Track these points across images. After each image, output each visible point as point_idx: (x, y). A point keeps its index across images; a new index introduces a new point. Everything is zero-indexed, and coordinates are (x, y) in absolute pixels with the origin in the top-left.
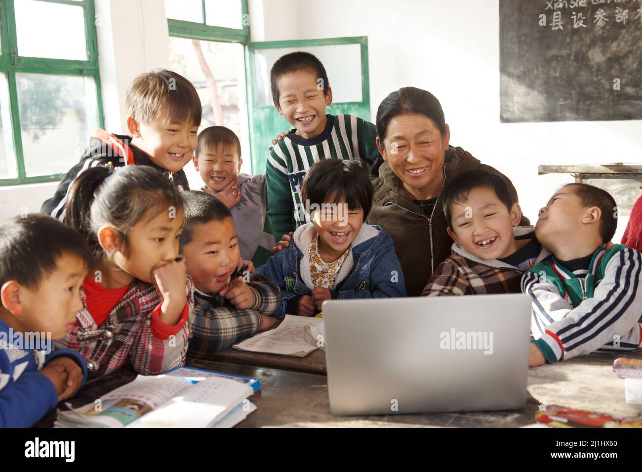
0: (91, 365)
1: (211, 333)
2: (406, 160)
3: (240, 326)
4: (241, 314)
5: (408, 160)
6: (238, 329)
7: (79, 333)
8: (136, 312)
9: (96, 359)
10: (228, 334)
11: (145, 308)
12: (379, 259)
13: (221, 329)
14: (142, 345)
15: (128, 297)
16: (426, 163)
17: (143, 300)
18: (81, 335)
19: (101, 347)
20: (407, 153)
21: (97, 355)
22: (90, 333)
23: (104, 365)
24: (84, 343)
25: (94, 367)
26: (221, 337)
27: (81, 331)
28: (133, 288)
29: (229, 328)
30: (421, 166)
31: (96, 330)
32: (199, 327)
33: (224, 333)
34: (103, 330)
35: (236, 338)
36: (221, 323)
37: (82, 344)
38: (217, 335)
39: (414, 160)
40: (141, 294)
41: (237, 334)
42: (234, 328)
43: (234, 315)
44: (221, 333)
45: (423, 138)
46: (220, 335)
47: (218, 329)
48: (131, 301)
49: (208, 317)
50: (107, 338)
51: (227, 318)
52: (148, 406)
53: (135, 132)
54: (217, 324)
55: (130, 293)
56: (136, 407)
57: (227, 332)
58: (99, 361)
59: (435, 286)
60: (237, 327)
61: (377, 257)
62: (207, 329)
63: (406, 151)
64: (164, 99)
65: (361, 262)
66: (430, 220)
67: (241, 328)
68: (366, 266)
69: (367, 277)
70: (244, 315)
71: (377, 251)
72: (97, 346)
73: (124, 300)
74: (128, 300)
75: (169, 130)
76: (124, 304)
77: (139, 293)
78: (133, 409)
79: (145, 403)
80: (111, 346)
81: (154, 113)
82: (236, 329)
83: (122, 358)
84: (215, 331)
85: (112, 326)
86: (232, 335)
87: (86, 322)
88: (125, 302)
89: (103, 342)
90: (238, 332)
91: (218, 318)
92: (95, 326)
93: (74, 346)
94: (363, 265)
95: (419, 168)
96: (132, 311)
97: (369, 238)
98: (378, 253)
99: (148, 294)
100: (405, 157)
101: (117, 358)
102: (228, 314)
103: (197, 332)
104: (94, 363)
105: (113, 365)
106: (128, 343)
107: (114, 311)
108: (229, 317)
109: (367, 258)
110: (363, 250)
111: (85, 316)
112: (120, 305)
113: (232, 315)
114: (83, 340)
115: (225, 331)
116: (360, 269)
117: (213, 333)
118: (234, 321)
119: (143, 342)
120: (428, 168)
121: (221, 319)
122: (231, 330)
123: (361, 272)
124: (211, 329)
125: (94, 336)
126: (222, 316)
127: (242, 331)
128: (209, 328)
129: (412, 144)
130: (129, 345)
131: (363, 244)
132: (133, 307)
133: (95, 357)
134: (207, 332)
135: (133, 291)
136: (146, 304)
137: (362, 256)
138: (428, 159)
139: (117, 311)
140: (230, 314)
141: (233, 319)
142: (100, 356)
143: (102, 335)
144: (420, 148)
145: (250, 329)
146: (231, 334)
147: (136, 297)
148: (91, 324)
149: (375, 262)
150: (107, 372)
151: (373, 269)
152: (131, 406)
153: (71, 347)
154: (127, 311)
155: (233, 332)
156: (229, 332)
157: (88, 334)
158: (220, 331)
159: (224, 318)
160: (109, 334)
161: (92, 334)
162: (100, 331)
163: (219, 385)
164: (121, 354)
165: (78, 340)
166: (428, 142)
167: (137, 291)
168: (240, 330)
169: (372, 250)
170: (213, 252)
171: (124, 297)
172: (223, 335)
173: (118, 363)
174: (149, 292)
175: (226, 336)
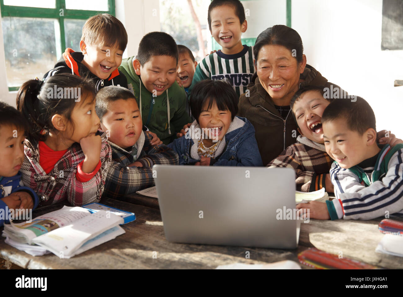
0: (44, 197)
1: (122, 181)
2: (268, 77)
3: (143, 179)
4: (145, 171)
5: (270, 77)
6: (142, 181)
7: (35, 177)
8: (69, 166)
9: (47, 194)
10: (134, 183)
11: (75, 163)
12: (242, 143)
13: (129, 180)
14: (71, 185)
15: (65, 156)
16: (283, 82)
17: (75, 158)
18: (36, 178)
19: (49, 186)
20: (269, 73)
21: (48, 191)
22: (42, 177)
23: (51, 198)
24: (39, 183)
25: (45, 199)
26: (129, 185)
27: (36, 176)
28: (69, 151)
29: (135, 180)
30: (279, 83)
31: (46, 175)
32: (115, 177)
33: (131, 182)
34: (49, 176)
35: (140, 186)
36: (130, 175)
37: (38, 184)
38: (126, 183)
39: (273, 78)
40: (73, 155)
41: (141, 184)
42: (139, 180)
43: (140, 172)
44: (129, 182)
45: (282, 63)
46: (128, 183)
47: (127, 180)
48: (66, 158)
49: (122, 171)
50: (52, 181)
51: (135, 173)
52: (58, 225)
53: (84, 50)
54: (127, 176)
55: (67, 154)
56: (49, 225)
57: (133, 182)
58: (49, 195)
59: (276, 161)
60: (141, 180)
61: (241, 142)
62: (120, 178)
63: (269, 71)
64: (102, 30)
65: (230, 145)
66: (285, 121)
67: (144, 180)
68: (233, 147)
69: (234, 154)
70: (147, 173)
71: (241, 137)
72: (48, 185)
73: (63, 158)
74: (65, 158)
75: (103, 50)
76: (62, 160)
77: (72, 154)
78: (46, 226)
79: (55, 223)
80: (56, 186)
81: (96, 38)
82: (140, 181)
83: (62, 194)
84: (125, 181)
85: (55, 174)
86: (137, 185)
87: (39, 171)
88: (63, 159)
89: (51, 183)
90: (141, 183)
91: (129, 173)
92: (44, 173)
93: (34, 185)
94: (232, 147)
95: (277, 85)
96: (67, 165)
97: (237, 128)
98: (242, 138)
99: (78, 155)
100: (267, 76)
101: (59, 194)
102: (136, 171)
103: (114, 180)
104: (46, 196)
105: (57, 198)
106: (65, 185)
107: (57, 165)
108: (136, 173)
109: (235, 142)
110: (232, 137)
111: (38, 167)
112: (60, 161)
113: (139, 171)
114: (38, 181)
115: (132, 181)
116: (229, 150)
117: (124, 182)
118: (140, 176)
119: (71, 183)
120: (284, 85)
121: (131, 173)
122: (137, 181)
123: (231, 151)
124: (122, 179)
125: (44, 179)
126: (132, 172)
127: (144, 183)
128: (121, 178)
129: (274, 66)
130: (66, 186)
131: (232, 132)
132: (67, 162)
133: (47, 192)
134: (120, 181)
135: (69, 153)
136: (76, 161)
137: (230, 141)
138: (284, 79)
139: (58, 164)
140: (138, 171)
141: (139, 174)
142: (49, 192)
143: (48, 179)
144: (279, 70)
145: (151, 182)
146: (136, 183)
147: (70, 156)
148: (42, 172)
149: (240, 144)
150: (54, 202)
151: (238, 149)
152: (46, 225)
153: (32, 185)
154: (64, 165)
155: (137, 182)
156: (135, 182)
157: (40, 178)
158: (128, 181)
159: (132, 173)
160: (53, 178)
161: (42, 178)
162: (47, 176)
163: (103, 216)
164: (61, 192)
165: (35, 181)
166: (285, 67)
167: (71, 153)
168: (143, 182)
169: (238, 137)
170: (121, 119)
171: (63, 156)
172: (130, 183)
173: (60, 197)
174: (79, 154)
175: (133, 184)
